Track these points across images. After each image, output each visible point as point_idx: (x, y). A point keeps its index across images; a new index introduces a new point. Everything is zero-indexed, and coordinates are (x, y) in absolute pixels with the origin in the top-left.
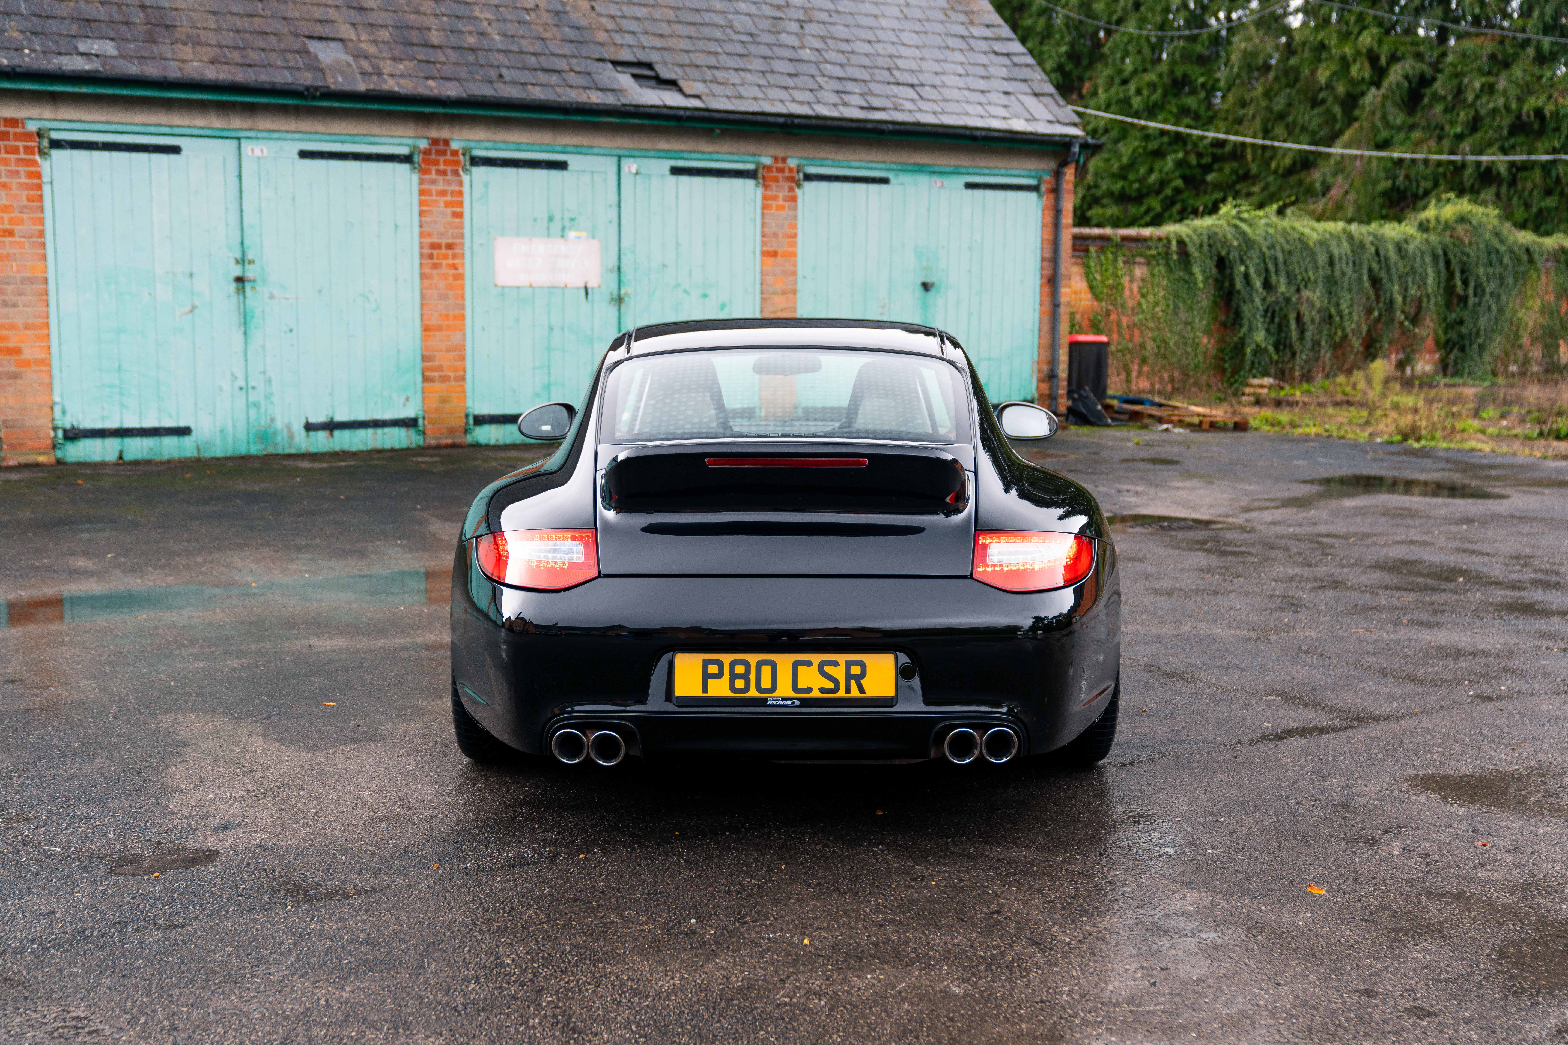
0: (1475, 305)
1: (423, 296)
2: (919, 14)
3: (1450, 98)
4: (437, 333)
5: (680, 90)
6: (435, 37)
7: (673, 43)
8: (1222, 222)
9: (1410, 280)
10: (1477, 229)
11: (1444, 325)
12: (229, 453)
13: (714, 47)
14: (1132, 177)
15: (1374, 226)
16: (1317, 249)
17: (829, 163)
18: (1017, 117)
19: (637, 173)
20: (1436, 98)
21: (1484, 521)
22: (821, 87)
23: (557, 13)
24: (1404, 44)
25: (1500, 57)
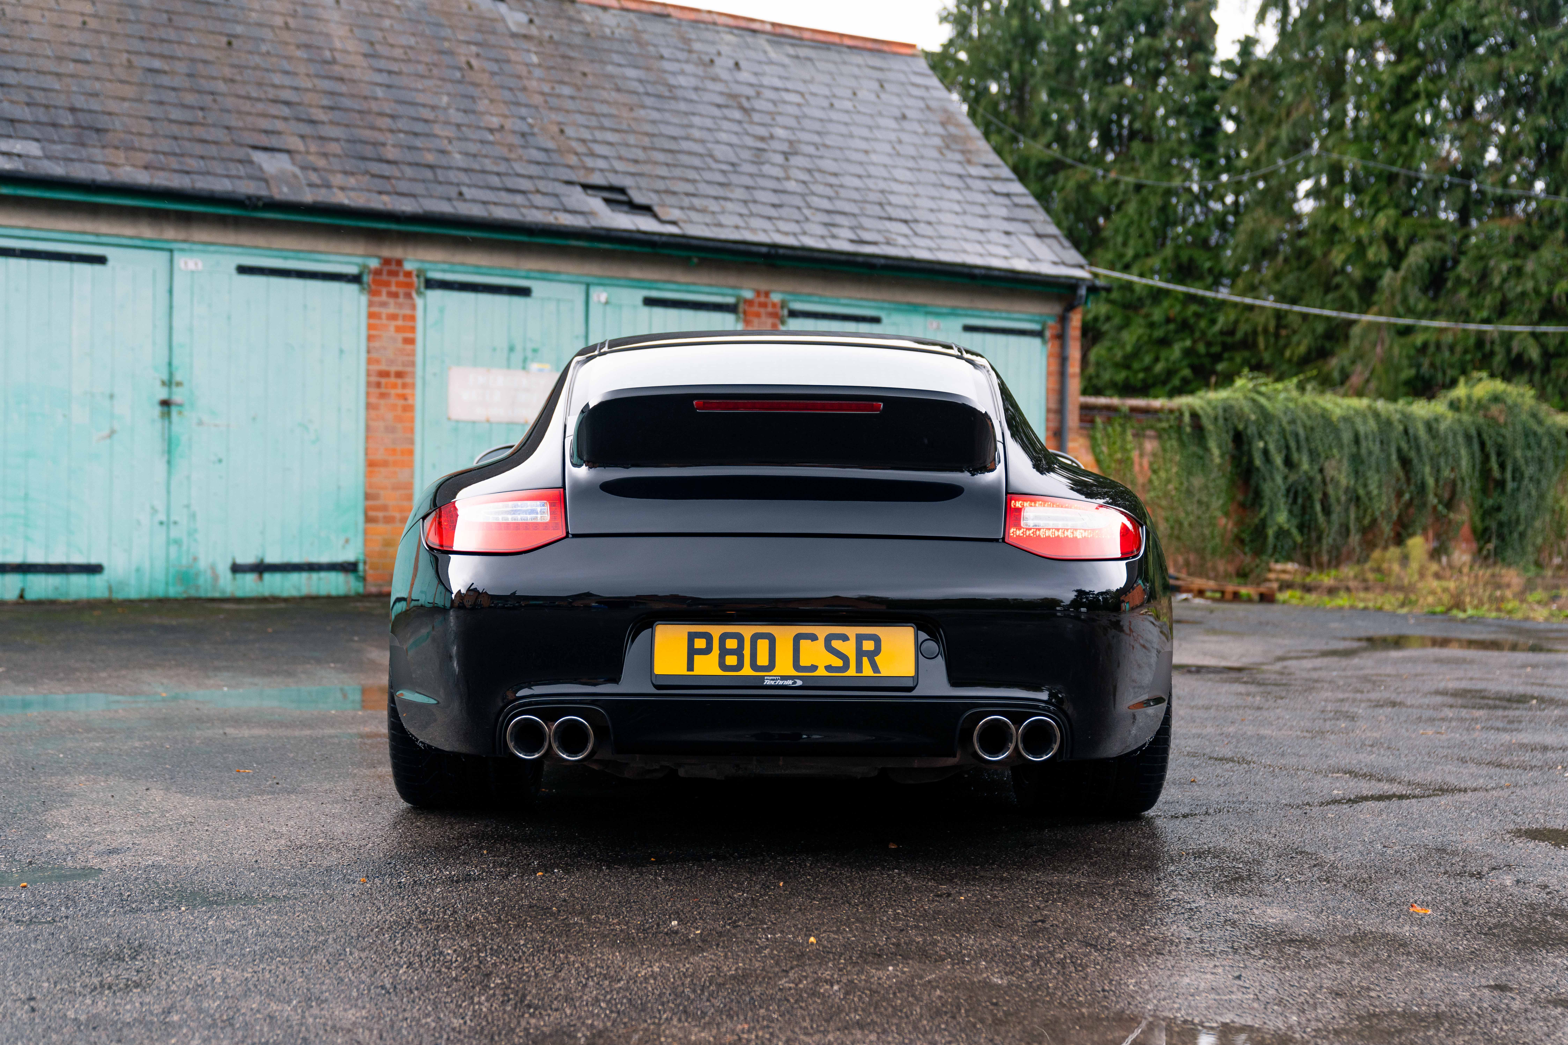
0: (1513, 490)
1: (368, 428)
2: (912, 151)
3: (1474, 281)
4: (382, 470)
5: (655, 216)
6: (391, 153)
7: (646, 169)
8: (1239, 395)
9: (1442, 461)
10: (1512, 410)
11: (1481, 512)
12: (145, 595)
13: (692, 174)
14: (1136, 365)
15: (1401, 404)
16: (1342, 425)
17: (816, 299)
18: (1018, 256)
19: (607, 303)
20: (1460, 282)
21: (1548, 666)
22: (807, 219)
23: (523, 135)
24: (1423, 226)
25: (1527, 238)
